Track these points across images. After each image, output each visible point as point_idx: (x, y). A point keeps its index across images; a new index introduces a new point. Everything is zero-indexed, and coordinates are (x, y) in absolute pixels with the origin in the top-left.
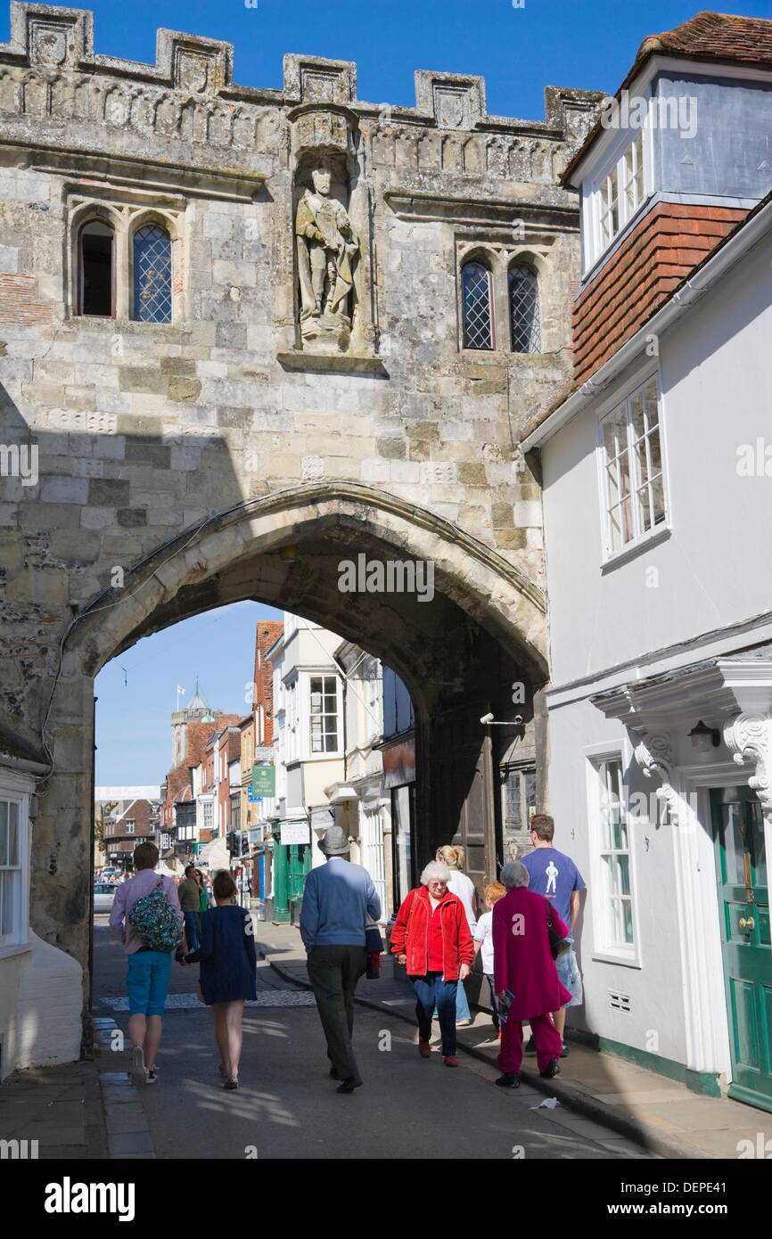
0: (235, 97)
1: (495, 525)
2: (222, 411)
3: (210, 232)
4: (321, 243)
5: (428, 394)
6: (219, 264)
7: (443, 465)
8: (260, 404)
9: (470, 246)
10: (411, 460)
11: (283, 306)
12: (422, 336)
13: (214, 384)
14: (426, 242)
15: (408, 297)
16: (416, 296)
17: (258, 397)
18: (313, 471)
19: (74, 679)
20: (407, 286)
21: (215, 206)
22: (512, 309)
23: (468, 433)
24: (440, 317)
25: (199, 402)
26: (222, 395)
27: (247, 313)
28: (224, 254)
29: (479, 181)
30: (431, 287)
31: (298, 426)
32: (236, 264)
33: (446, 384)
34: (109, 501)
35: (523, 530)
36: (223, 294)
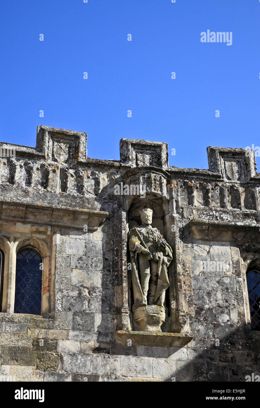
0: (88, 165)
3: (69, 251)
5: (228, 364)
6: (75, 272)
8: (104, 372)
12: (220, 321)
13: (70, 357)
14: (219, 255)
15: (209, 294)
16: (214, 292)
17: (102, 366)
20: (208, 285)
21: (73, 234)
24: (232, 307)
26: (76, 365)
27: (95, 305)
28: (78, 265)
30: (225, 286)
32: (87, 272)
36: (78, 292)
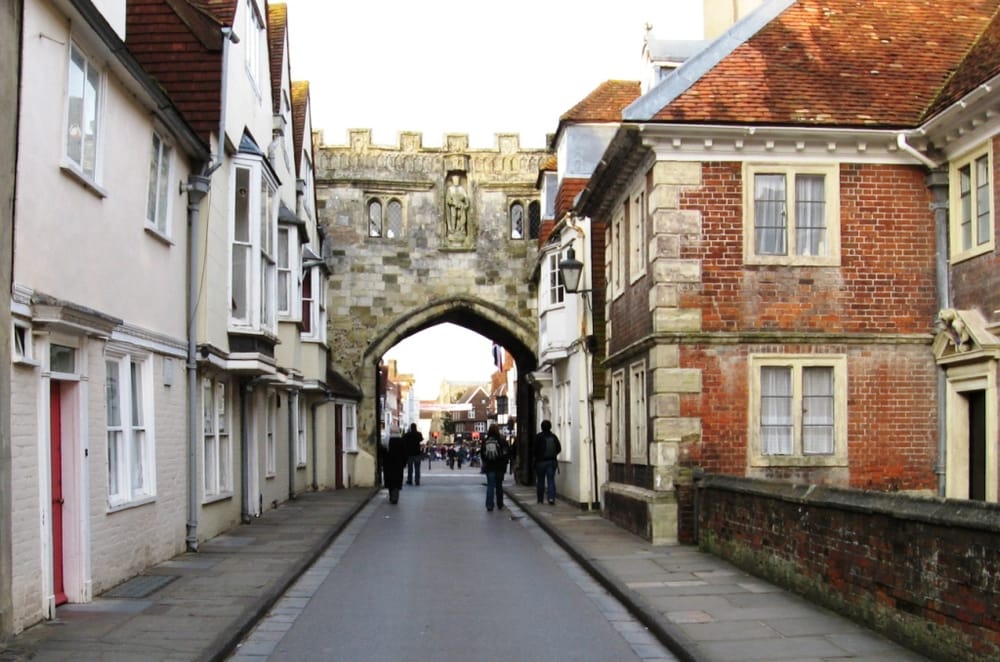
0: (424, 152)
1: (519, 309)
2: (418, 270)
3: (414, 204)
4: (454, 206)
6: (418, 216)
7: (500, 286)
8: (432, 267)
9: (513, 199)
10: (488, 285)
11: (440, 231)
13: (416, 261)
14: (495, 201)
15: (488, 223)
16: (491, 222)
17: (431, 264)
18: (452, 292)
20: (488, 218)
21: (416, 194)
22: (531, 222)
23: (509, 274)
25: (411, 268)
26: (418, 265)
27: (427, 233)
28: (420, 212)
29: (517, 176)
30: (497, 218)
31: (446, 274)
32: (424, 216)
33: (501, 255)
34: (380, 305)
35: (530, 310)
36: (419, 227)
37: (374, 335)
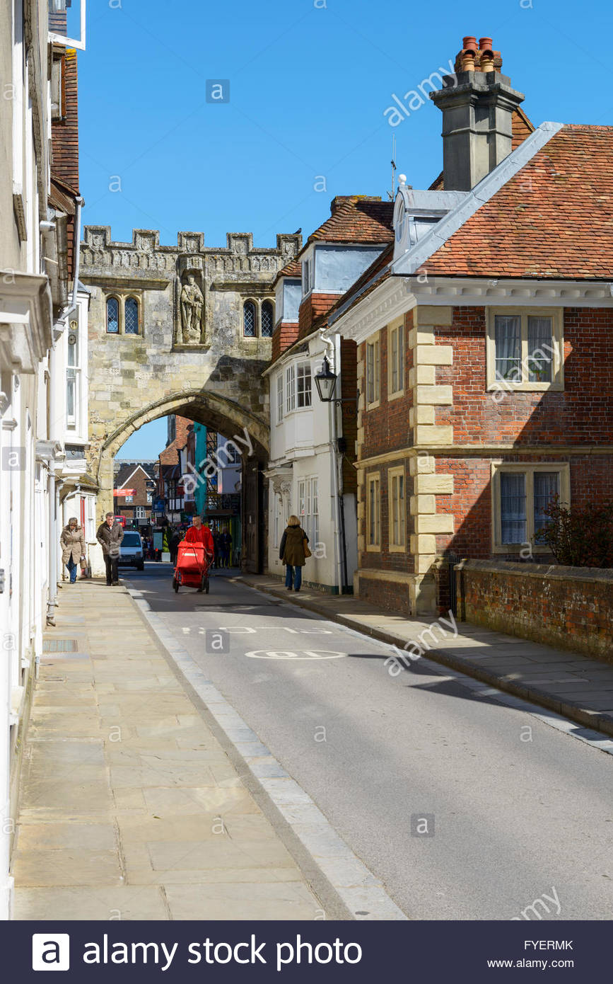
0: (160, 251)
1: (252, 403)
2: (155, 366)
4: (190, 303)
6: (154, 313)
7: (233, 382)
8: (168, 363)
9: (246, 298)
10: (222, 381)
12: (227, 335)
13: (152, 357)
14: (228, 299)
15: (222, 321)
16: (225, 320)
17: (167, 361)
18: (186, 386)
19: (107, 459)
20: (222, 316)
21: (154, 292)
22: (263, 320)
23: (243, 370)
24: (234, 327)
25: (148, 363)
26: (155, 361)
27: (164, 330)
28: (156, 309)
29: (250, 274)
30: (231, 316)
31: (181, 370)
32: (160, 313)
33: (235, 352)
34: (117, 400)
35: (263, 405)
36: (156, 324)
37: (112, 429)
